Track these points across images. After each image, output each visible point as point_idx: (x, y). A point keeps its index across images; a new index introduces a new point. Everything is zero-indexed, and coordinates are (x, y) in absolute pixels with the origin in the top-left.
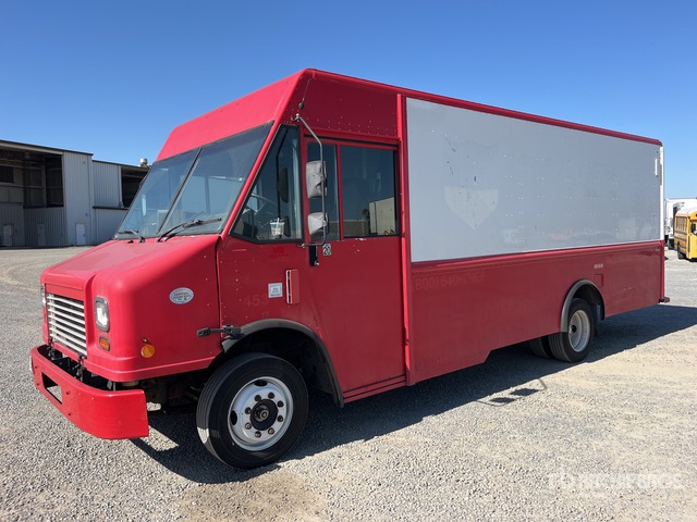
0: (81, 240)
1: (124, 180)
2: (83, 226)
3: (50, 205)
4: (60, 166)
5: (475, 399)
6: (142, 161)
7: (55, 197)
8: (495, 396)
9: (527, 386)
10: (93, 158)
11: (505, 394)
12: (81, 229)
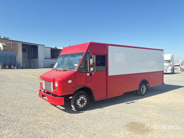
0: (42, 67)
1: (51, 52)
2: (42, 63)
3: (34, 58)
4: (37, 48)
5: (122, 103)
6: (55, 47)
7: (36, 56)
8: (126, 102)
9: (134, 101)
10: (45, 46)
11: (129, 102)
12: (42, 64)
